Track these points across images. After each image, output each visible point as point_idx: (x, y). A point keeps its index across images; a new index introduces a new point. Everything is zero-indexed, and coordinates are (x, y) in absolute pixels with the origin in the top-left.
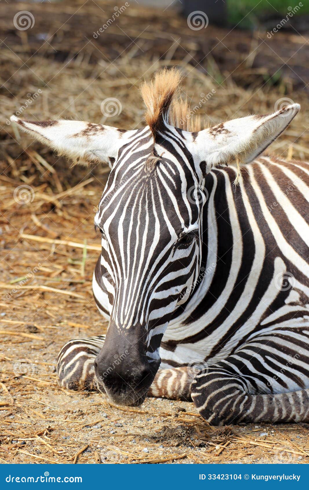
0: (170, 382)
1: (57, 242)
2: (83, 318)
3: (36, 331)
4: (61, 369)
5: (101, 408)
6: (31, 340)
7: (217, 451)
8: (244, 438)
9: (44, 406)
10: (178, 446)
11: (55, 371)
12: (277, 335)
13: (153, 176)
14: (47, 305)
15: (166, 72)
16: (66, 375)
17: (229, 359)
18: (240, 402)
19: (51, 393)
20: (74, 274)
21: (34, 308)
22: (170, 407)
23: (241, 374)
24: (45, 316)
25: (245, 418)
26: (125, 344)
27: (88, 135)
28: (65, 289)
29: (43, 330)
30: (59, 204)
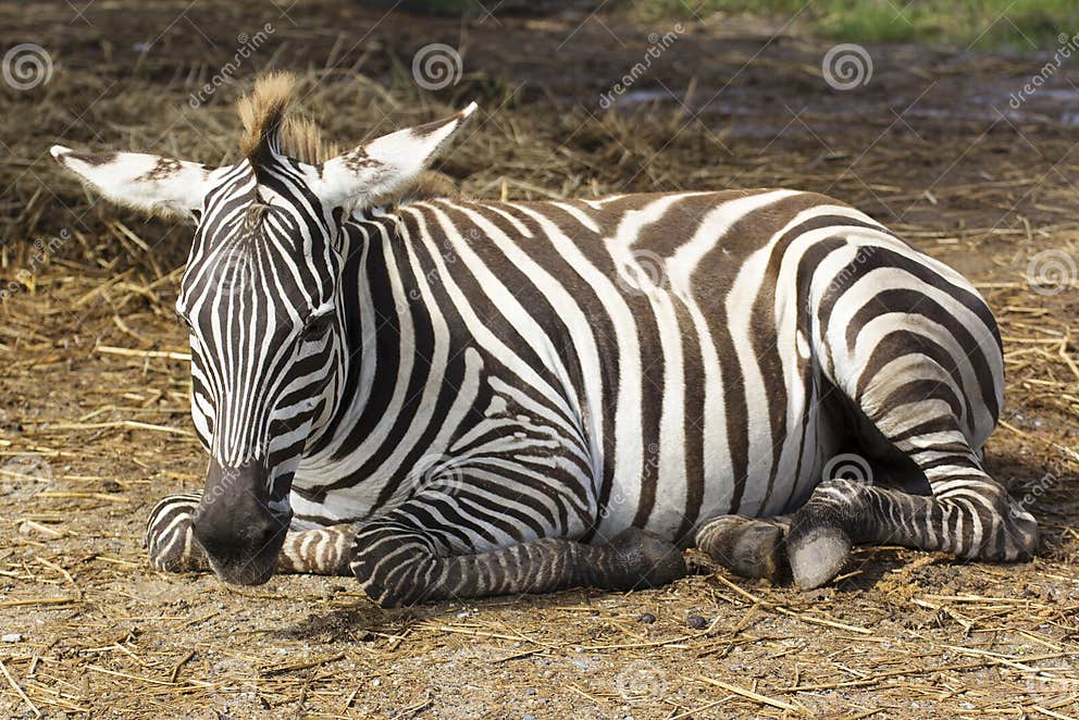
0: (320, 548)
1: (153, 354)
2: (190, 464)
3: (117, 489)
4: (152, 542)
5: (215, 596)
6: (110, 503)
7: (391, 645)
8: (432, 623)
9: (128, 599)
10: (331, 642)
11: (145, 547)
12: (476, 465)
13: (258, 233)
14: (135, 449)
15: (273, 75)
16: (160, 550)
17: (404, 507)
18: (425, 570)
19: (139, 579)
20: (179, 401)
21: (116, 456)
22: (322, 586)
23: (424, 528)
24: (132, 465)
25: (434, 593)
26: (234, 491)
27: (155, 179)
28: (165, 424)
29: (128, 486)
30: (155, 298)
